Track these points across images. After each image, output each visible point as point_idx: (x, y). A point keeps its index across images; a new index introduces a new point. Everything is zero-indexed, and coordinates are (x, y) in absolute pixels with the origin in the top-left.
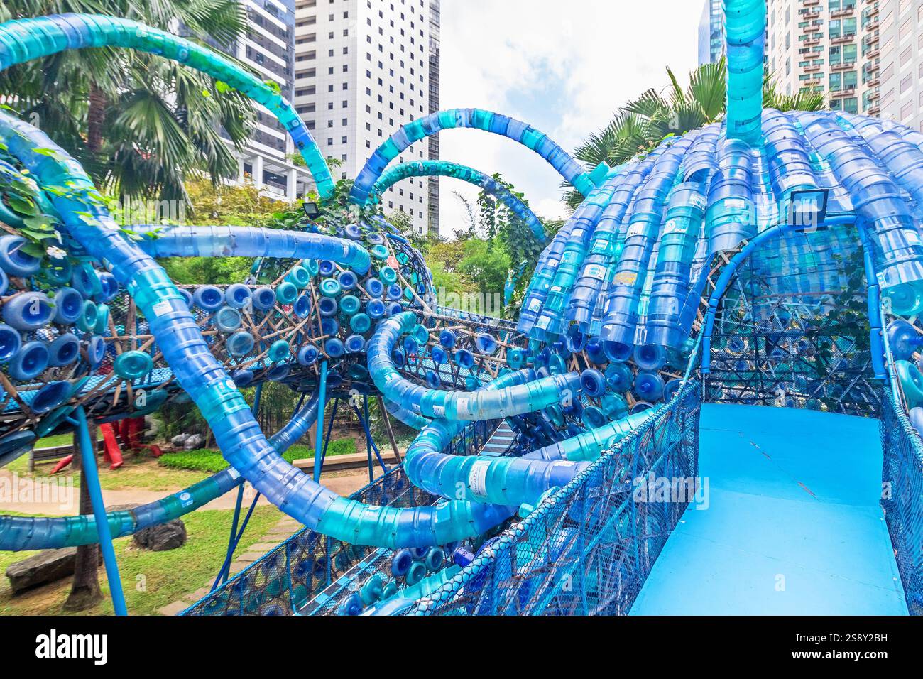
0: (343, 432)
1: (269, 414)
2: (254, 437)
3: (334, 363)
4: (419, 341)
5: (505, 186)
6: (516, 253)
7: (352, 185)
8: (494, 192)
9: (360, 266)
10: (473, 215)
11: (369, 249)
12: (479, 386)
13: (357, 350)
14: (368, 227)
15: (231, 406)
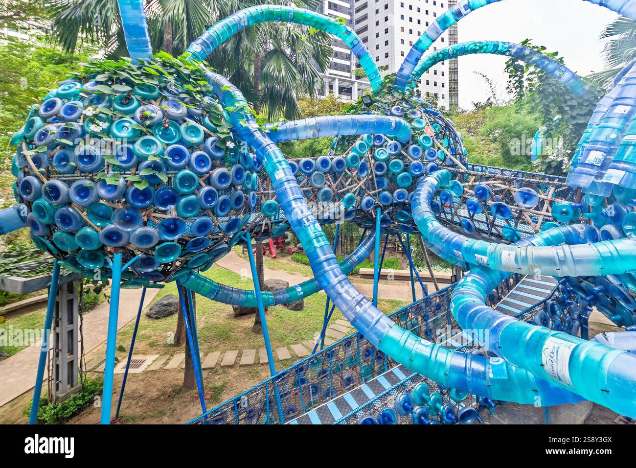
0: (391, 253)
1: (346, 236)
2: (333, 266)
3: (386, 209)
4: (454, 194)
5: (536, 50)
6: (548, 110)
7: (395, 77)
8: (523, 58)
9: (403, 136)
10: (493, 86)
11: (410, 122)
12: (519, 239)
13: (403, 200)
14: (408, 106)
15: (318, 242)
